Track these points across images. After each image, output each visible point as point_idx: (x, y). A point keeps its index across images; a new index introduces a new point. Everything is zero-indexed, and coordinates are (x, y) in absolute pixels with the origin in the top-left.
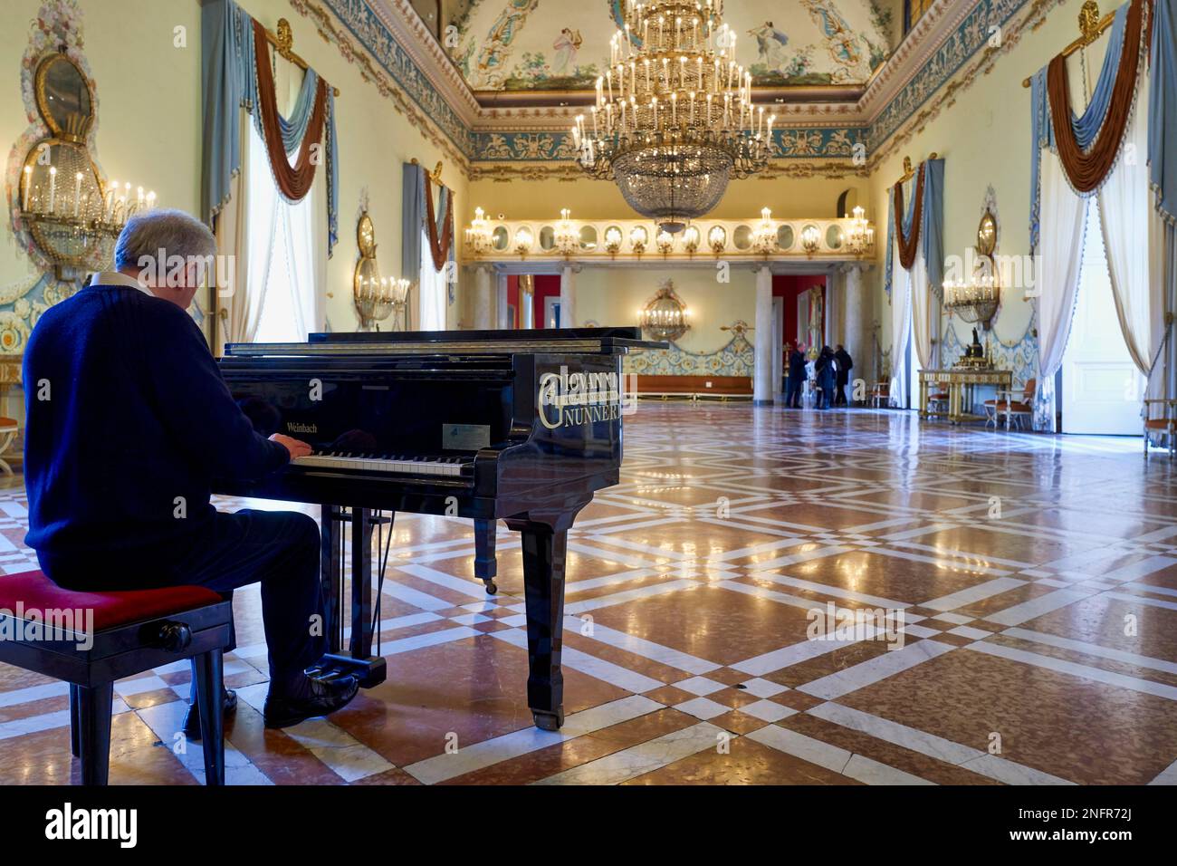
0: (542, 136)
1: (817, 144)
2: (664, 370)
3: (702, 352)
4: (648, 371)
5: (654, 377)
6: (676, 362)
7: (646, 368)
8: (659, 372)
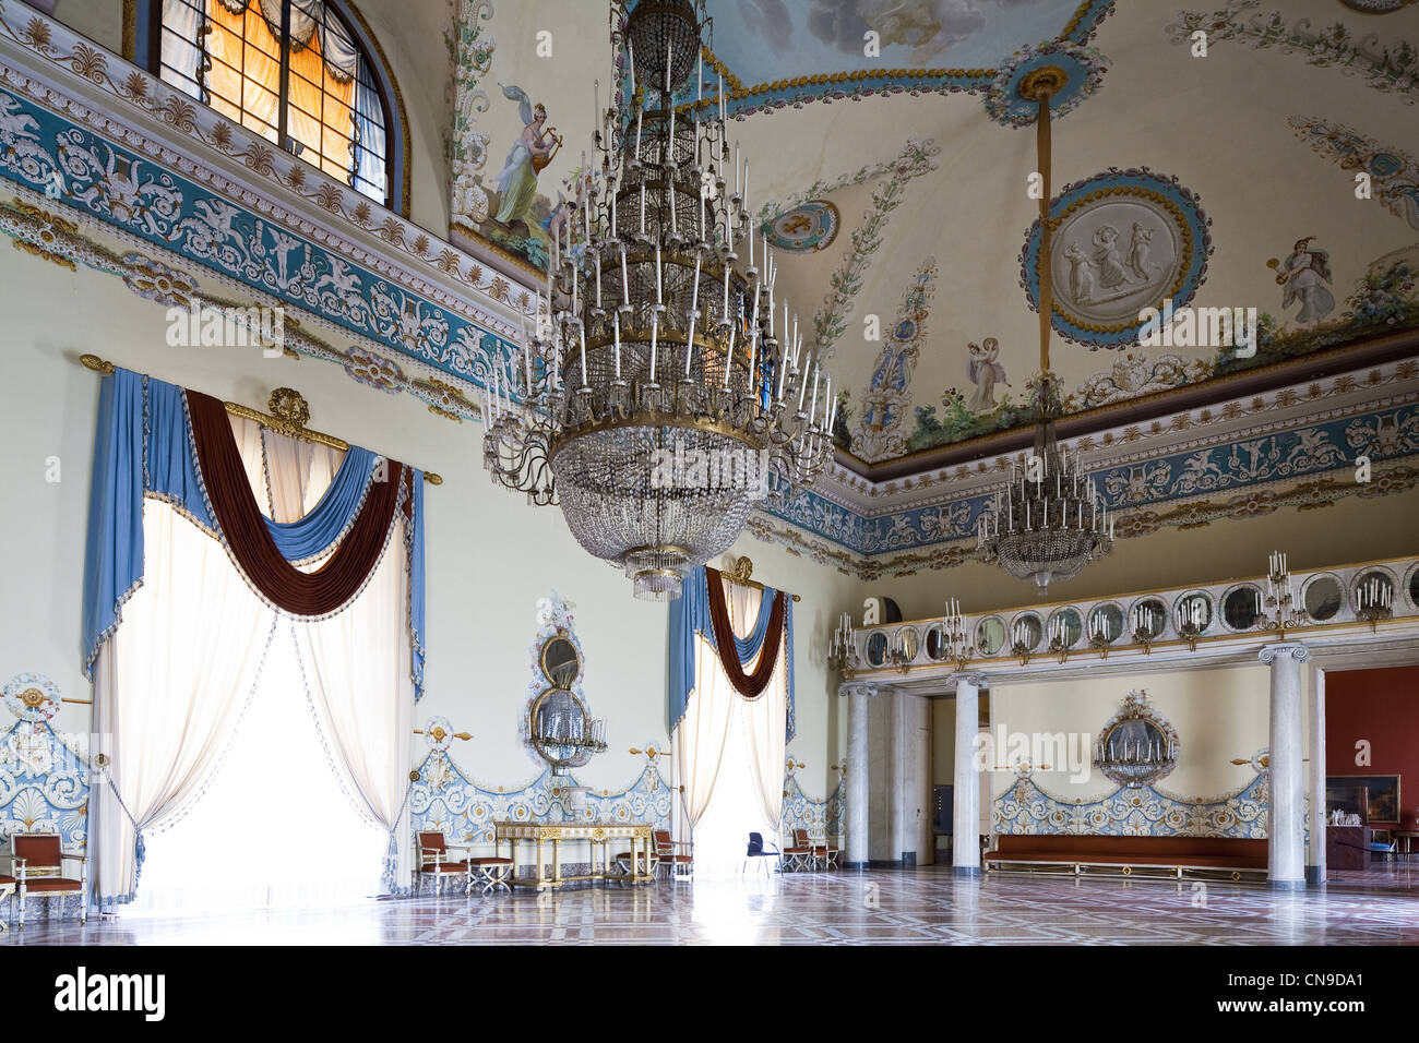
0: (956, 505)
2: (1137, 828)
3: (1199, 800)
4: (1111, 829)
5: (1120, 838)
6: (1155, 815)
7: (1108, 825)
8: (1128, 831)
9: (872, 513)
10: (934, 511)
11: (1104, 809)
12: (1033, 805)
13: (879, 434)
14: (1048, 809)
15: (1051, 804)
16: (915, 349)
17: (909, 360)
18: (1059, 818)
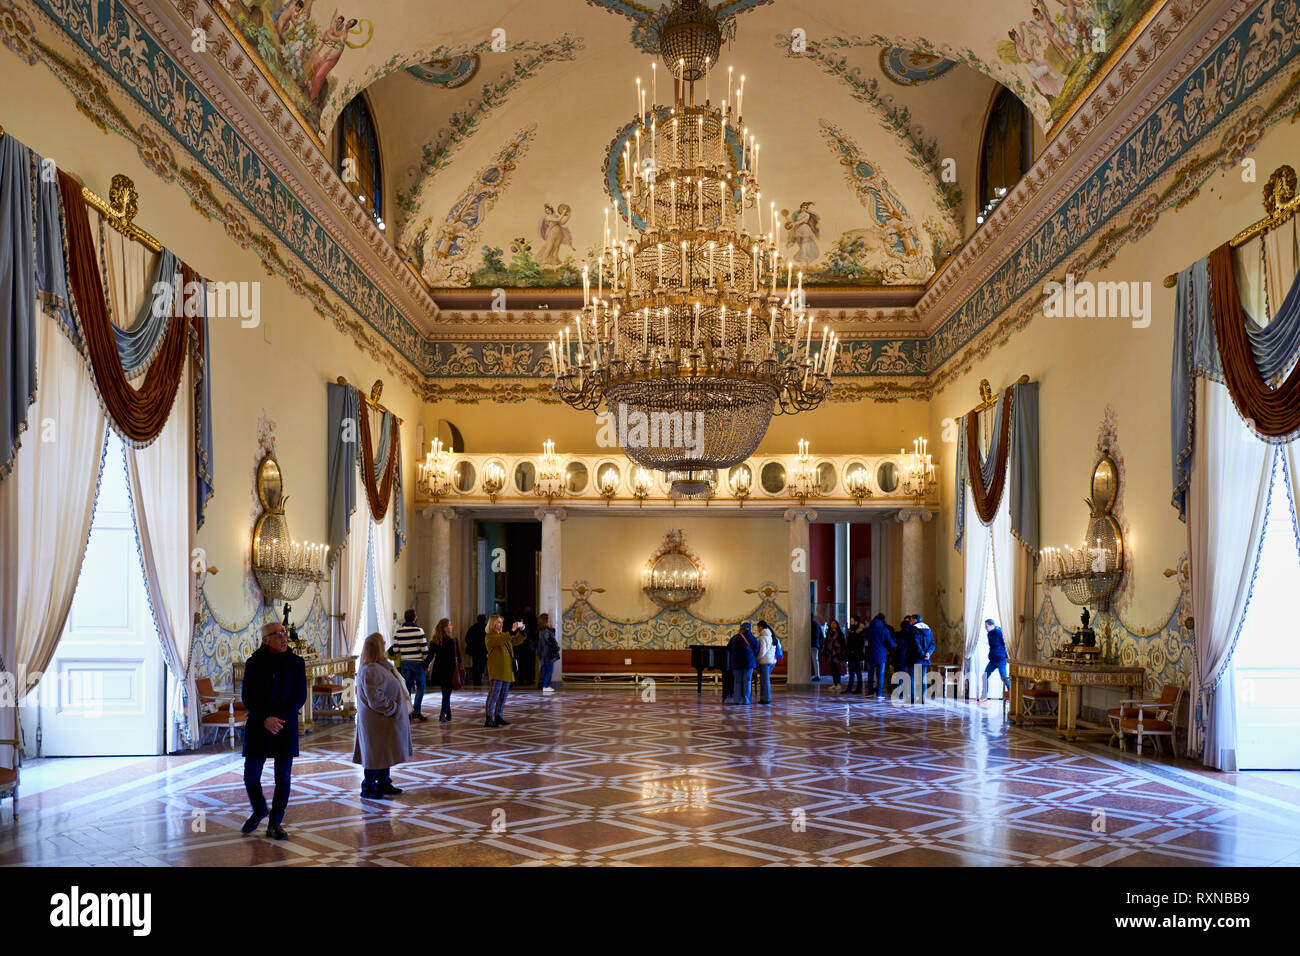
0: (519, 346)
1: (865, 359)
2: (675, 643)
3: (721, 621)
4: (654, 644)
5: (663, 651)
6: (690, 633)
7: (652, 641)
8: (668, 646)
9: (432, 337)
10: (496, 346)
11: (649, 627)
12: (590, 623)
13: (443, 261)
14: (603, 627)
15: (605, 622)
16: (495, 194)
17: (486, 202)
18: (611, 635)
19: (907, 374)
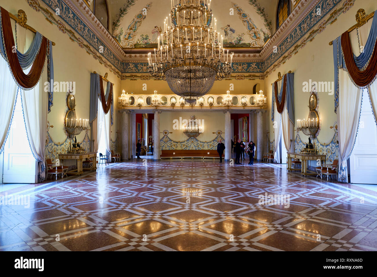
1: (246, 68)
2: (192, 148)
3: (206, 142)
5: (189, 150)
6: (197, 145)
7: (186, 147)
8: (190, 149)
9: (124, 61)
10: (142, 64)
11: (185, 144)
12: (169, 142)
13: (126, 41)
15: (172, 142)
18: (174, 146)
19: (257, 72)
